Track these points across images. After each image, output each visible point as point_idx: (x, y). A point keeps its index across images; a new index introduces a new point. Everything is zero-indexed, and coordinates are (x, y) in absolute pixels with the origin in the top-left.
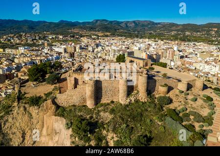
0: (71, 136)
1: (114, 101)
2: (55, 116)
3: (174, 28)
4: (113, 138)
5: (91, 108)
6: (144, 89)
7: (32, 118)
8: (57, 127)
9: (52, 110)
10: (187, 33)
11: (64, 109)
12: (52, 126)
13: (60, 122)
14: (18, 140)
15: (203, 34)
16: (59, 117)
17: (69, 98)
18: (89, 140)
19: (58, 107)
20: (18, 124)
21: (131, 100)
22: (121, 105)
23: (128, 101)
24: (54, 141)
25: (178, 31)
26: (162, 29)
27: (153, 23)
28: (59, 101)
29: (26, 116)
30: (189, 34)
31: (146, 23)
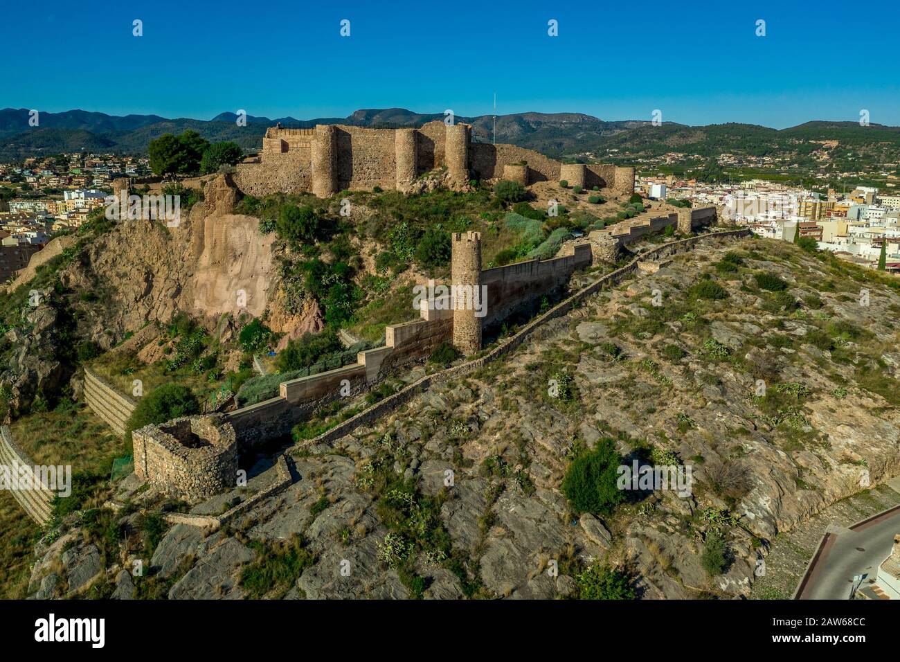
0: (274, 245)
1: (383, 187)
2: (234, 213)
3: (673, 140)
4: (374, 251)
5: (323, 197)
6: (458, 158)
7: (171, 239)
8: (237, 240)
9: (226, 199)
10: (725, 159)
11: (255, 201)
12: (226, 239)
13: (247, 226)
14: (136, 288)
15: (783, 163)
16: (244, 216)
17: (269, 173)
18: (317, 252)
19: (240, 195)
20: (132, 255)
21: (425, 186)
22: (400, 193)
23: (418, 185)
24: (231, 274)
25: (688, 149)
26: (629, 145)
27: (596, 124)
28: (244, 181)
29: (155, 234)
30: (731, 161)
31: (565, 125)
